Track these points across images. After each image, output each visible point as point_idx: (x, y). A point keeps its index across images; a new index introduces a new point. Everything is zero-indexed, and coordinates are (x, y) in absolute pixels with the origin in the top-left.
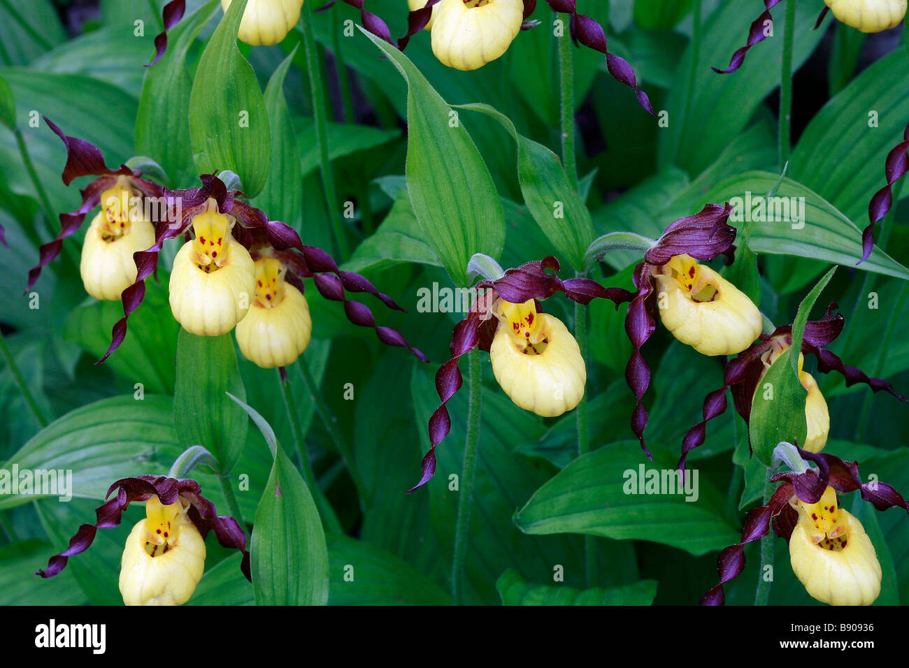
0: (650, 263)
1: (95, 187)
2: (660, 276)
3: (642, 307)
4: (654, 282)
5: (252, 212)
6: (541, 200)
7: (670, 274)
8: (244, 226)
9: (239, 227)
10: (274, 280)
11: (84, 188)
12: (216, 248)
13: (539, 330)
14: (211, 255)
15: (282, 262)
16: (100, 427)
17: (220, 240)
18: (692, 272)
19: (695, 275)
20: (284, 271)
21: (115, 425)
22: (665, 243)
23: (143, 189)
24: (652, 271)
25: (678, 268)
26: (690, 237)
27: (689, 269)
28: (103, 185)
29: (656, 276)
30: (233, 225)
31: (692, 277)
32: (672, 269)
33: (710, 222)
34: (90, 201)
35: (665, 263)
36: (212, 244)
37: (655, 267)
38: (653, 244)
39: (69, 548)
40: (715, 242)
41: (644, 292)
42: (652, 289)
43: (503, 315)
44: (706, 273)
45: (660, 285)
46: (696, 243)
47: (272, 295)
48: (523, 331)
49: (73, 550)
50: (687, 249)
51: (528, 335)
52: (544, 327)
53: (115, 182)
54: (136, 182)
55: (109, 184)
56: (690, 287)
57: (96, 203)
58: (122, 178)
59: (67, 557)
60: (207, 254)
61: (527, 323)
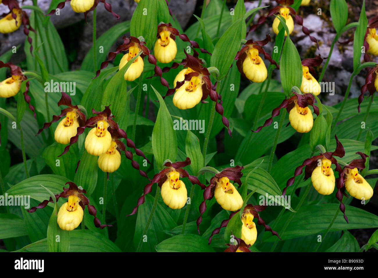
0: (216, 177)
1: (66, 110)
2: (218, 182)
3: (210, 189)
4: (216, 184)
5: (115, 124)
6: (190, 151)
7: (221, 182)
8: (111, 128)
9: (110, 128)
10: (113, 148)
11: (62, 110)
12: (102, 131)
13: (178, 184)
14: (100, 133)
15: (117, 143)
16: (47, 182)
17: (104, 129)
18: (227, 184)
19: (228, 185)
20: (117, 146)
21: (51, 182)
22: (222, 173)
23: (80, 115)
24: (216, 180)
25: (224, 181)
26: (229, 173)
27: (227, 183)
28: (68, 110)
29: (217, 182)
30: (108, 126)
31: (227, 185)
32: (222, 181)
33: (236, 171)
34: (63, 114)
35: (220, 178)
36: (101, 130)
37: (217, 179)
38: (219, 172)
39: (39, 206)
40: (236, 176)
41: (212, 185)
42: (214, 185)
43: (170, 176)
44: (231, 186)
45: (217, 185)
46: (230, 175)
47: (111, 152)
48: (173, 183)
49: (40, 207)
50: (228, 176)
51: (174, 184)
52: (180, 184)
53: (72, 110)
54: (78, 112)
55: (70, 110)
56: (226, 188)
57: (65, 115)
58: (75, 110)
59: (37, 208)
60: (99, 132)
61: (175, 181)
